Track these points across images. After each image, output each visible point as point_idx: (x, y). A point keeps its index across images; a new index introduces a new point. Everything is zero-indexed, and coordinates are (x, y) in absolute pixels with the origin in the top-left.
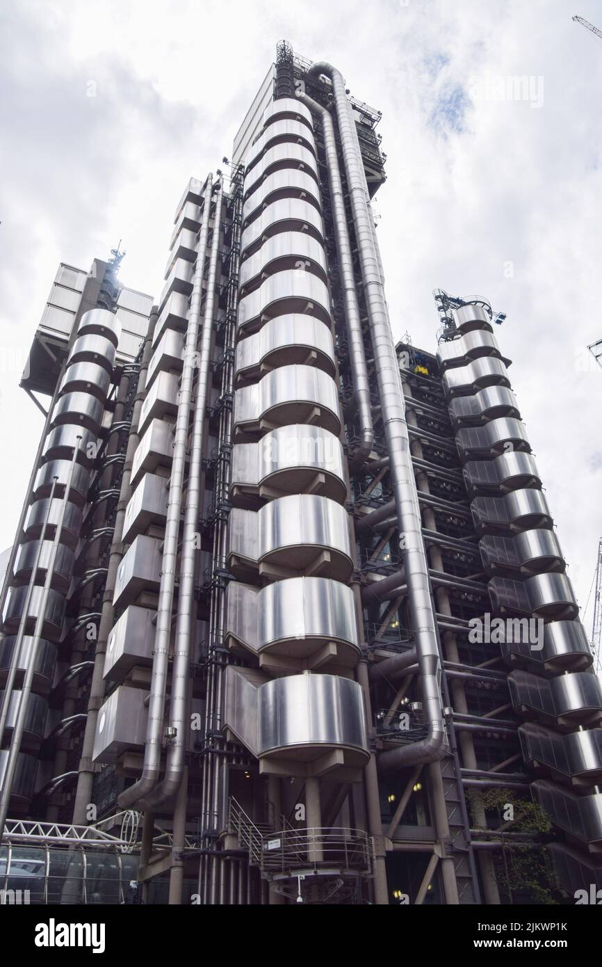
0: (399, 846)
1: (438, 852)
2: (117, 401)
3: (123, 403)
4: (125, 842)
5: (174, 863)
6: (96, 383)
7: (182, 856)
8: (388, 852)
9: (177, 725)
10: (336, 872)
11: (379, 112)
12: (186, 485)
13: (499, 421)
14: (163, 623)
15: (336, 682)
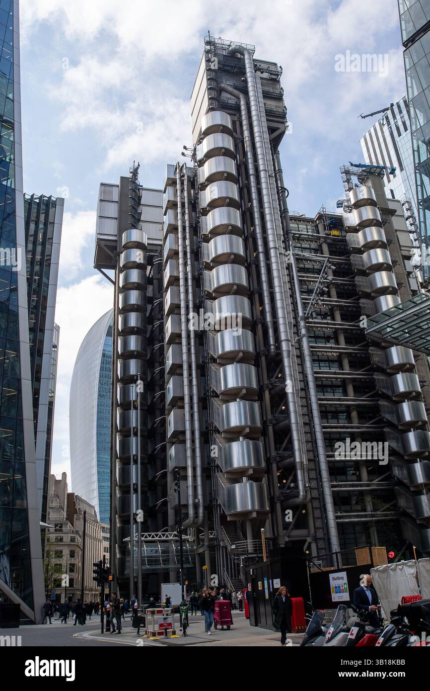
0: (291, 539)
1: (309, 540)
2: (154, 278)
3: (157, 279)
5: (206, 549)
6: (140, 282)
7: (209, 546)
8: (286, 542)
9: (200, 497)
10: (255, 555)
11: (280, 67)
12: (190, 382)
13: (377, 274)
14: (189, 453)
15: (255, 484)
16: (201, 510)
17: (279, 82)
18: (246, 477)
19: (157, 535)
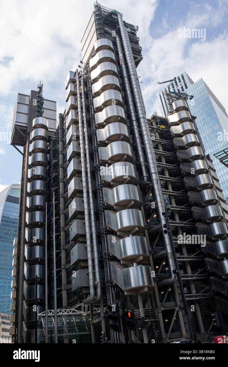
0: (165, 309)
1: (177, 309)
2: (50, 149)
3: (53, 150)
4: (83, 312)
5: (102, 319)
6: (43, 148)
7: (104, 317)
8: (162, 311)
9: (98, 280)
10: (149, 320)
11: (137, 26)
12: (88, 200)
13: (192, 148)
14: (89, 249)
15: (144, 267)
16: (99, 290)
17: (136, 35)
18: (136, 263)
19: (66, 311)
